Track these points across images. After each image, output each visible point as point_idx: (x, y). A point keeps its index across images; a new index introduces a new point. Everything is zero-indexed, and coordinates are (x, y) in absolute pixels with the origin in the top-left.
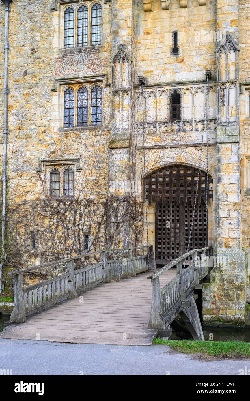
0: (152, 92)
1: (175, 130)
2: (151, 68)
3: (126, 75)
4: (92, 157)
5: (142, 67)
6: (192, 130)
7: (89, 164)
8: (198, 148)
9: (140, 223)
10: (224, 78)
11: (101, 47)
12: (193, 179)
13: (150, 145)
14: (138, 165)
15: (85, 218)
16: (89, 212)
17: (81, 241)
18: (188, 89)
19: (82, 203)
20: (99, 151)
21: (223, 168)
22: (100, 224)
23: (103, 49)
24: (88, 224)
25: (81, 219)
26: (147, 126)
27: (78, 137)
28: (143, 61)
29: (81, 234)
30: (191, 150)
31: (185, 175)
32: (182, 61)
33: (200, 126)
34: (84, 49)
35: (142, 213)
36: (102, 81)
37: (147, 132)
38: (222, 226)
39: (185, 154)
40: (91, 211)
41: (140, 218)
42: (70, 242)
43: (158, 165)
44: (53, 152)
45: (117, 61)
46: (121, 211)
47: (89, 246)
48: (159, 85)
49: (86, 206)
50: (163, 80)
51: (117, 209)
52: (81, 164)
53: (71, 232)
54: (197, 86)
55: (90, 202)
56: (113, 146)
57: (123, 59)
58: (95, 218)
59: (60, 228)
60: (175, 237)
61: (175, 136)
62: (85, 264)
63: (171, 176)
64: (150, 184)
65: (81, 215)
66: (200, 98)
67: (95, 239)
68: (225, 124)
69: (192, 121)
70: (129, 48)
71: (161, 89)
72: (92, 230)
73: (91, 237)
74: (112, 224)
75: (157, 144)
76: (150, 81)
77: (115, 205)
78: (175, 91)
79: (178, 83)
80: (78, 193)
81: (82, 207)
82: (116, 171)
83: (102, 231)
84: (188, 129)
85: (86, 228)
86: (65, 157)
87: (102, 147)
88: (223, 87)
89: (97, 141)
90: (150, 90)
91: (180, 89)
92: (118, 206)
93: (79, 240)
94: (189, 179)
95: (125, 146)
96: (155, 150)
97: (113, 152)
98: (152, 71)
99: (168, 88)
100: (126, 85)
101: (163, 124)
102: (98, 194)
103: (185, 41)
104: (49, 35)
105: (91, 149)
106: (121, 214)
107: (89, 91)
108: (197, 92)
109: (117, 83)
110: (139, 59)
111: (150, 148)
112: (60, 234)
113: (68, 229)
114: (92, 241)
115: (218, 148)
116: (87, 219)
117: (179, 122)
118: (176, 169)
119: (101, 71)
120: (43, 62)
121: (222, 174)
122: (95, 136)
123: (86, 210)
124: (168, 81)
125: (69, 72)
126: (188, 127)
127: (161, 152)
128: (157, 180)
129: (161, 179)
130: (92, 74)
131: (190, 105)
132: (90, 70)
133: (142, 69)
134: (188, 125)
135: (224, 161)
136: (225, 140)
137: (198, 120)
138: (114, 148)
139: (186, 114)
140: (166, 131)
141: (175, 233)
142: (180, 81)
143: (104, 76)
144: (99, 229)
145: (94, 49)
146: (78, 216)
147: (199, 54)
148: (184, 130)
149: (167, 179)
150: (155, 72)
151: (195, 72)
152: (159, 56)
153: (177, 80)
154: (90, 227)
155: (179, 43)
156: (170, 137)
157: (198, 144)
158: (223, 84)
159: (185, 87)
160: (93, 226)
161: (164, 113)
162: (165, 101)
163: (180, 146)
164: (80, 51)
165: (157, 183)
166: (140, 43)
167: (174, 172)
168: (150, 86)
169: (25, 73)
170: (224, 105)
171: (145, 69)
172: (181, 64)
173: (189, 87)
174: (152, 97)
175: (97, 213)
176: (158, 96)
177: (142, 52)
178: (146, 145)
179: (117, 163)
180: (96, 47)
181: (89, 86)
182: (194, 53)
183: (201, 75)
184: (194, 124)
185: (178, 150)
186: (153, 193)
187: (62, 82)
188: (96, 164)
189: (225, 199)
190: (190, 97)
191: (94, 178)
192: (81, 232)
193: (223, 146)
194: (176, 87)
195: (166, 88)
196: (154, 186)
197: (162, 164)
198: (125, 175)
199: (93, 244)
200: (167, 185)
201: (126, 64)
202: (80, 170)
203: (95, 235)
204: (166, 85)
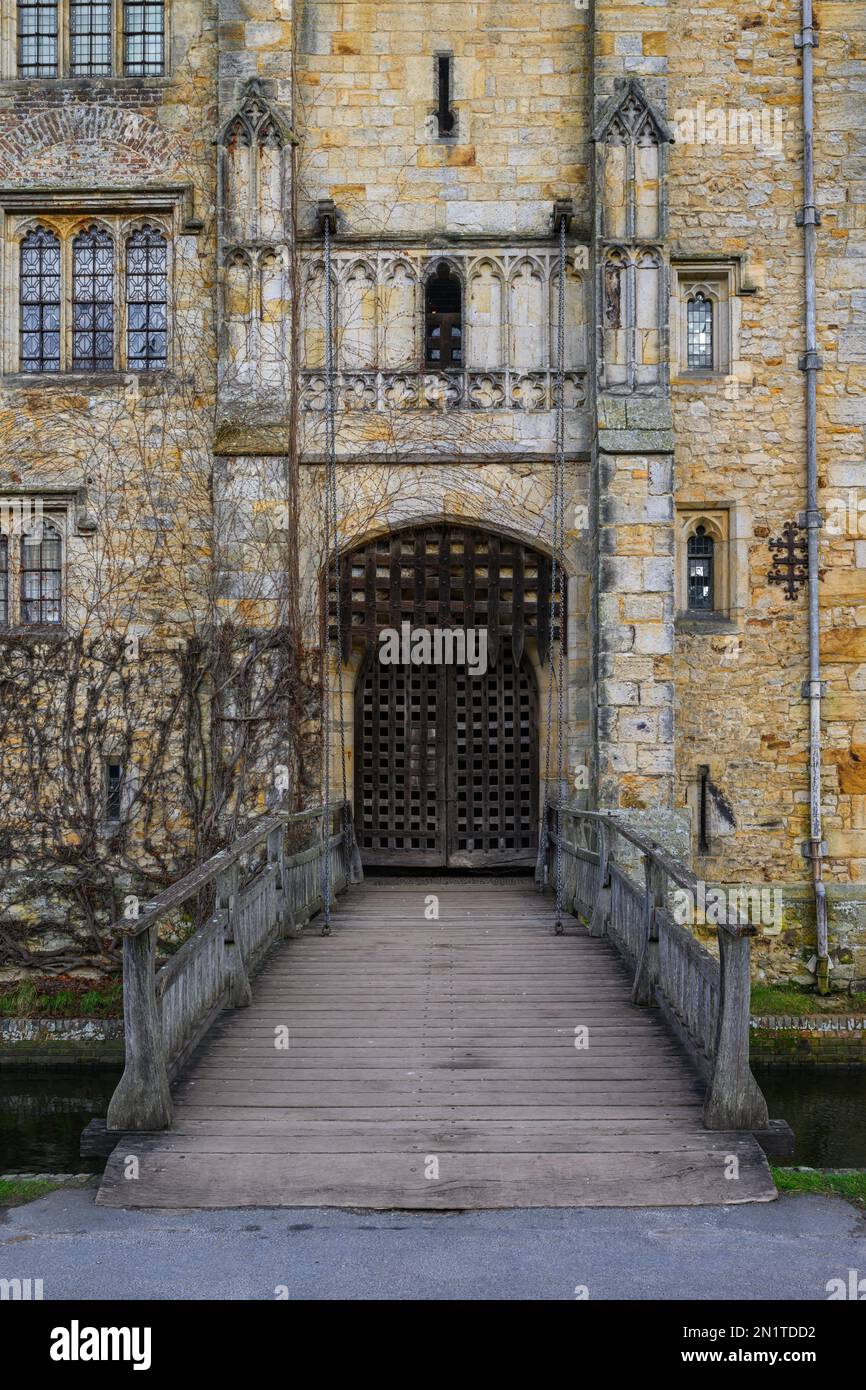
0: (360, 264)
1: (443, 404)
2: (356, 178)
3: (272, 193)
4: (135, 487)
5: (325, 170)
6: (500, 404)
7: (123, 511)
8: (518, 467)
9: (314, 725)
10: (618, 230)
11: (167, 85)
12: (494, 574)
13: (356, 450)
14: (310, 522)
15: (107, 704)
16: (125, 684)
17: (96, 788)
18: (486, 262)
19: (99, 652)
20: (161, 465)
21: (621, 537)
22: (164, 726)
23: (175, 93)
24: (123, 725)
25: (92, 710)
26: (341, 381)
27: (82, 409)
28: (327, 147)
29: (96, 762)
30: (497, 473)
31: (470, 562)
32: (470, 161)
33: (528, 394)
34: (99, 85)
35: (320, 689)
36: (168, 211)
37: (341, 406)
38: (614, 736)
39: (477, 488)
40: (130, 679)
41: (315, 705)
42: (51, 790)
43: (380, 522)
45: (240, 139)
46: (262, 682)
47: (124, 805)
48: (386, 240)
49: (111, 663)
50: (400, 221)
51: (248, 672)
52: (92, 511)
53: (54, 756)
54: (520, 253)
55: (126, 647)
56: (233, 445)
57: (263, 135)
58: (147, 707)
59: (14, 740)
60: (423, 774)
61: (442, 425)
62: (111, 869)
63: (419, 563)
64: (347, 588)
65: (93, 695)
66: (529, 295)
67: (147, 781)
68: (622, 390)
69: (500, 375)
70: (283, 96)
71: (391, 255)
72: (136, 747)
73: (134, 773)
74: (229, 727)
75: (381, 447)
76: (354, 222)
77: (239, 658)
78: (444, 265)
79: (455, 239)
80: (82, 613)
81: (99, 666)
82: (244, 535)
83: (175, 751)
84: (486, 401)
85: (112, 741)
86: (30, 482)
87: (170, 450)
88: (616, 262)
89: (154, 429)
90: (354, 256)
91: (461, 258)
92: (250, 662)
93: (87, 784)
94: (483, 573)
95: (277, 449)
96: (370, 470)
97: (232, 468)
98: (362, 188)
99: (417, 253)
100: (271, 226)
101: (401, 378)
102: (160, 619)
103: (480, 93)
105: (130, 457)
106: (262, 692)
107: (120, 243)
108: (520, 275)
109: (238, 220)
110: (313, 140)
111: (352, 462)
112: (14, 762)
113: (45, 743)
114: (136, 785)
115: (606, 469)
116: (116, 710)
117: (456, 375)
118: (436, 537)
119: (168, 172)
121: (617, 560)
122: (147, 409)
123: (114, 678)
124: (420, 226)
125: (43, 167)
126: (486, 395)
127: (393, 479)
128: (370, 574)
129: (382, 574)
130: (133, 181)
131: (494, 318)
132: (123, 167)
133: (326, 175)
134: (486, 387)
135: (624, 515)
136: (628, 441)
137: (522, 373)
138: (235, 455)
139: (481, 348)
140: (410, 406)
141: (424, 759)
142: (463, 231)
143: (180, 191)
144: (163, 743)
145: (140, 91)
146: (82, 698)
147: (527, 143)
148: (475, 406)
149: (405, 574)
150: (372, 193)
151: (512, 205)
152: (386, 136)
153: (452, 228)
154: (128, 739)
155: (457, 96)
156: (424, 425)
157: (522, 454)
158: (618, 251)
159: (480, 254)
160: (141, 732)
161: (402, 343)
162: (404, 298)
163: (458, 460)
164: (83, 92)
165: (369, 585)
166: (316, 83)
167: (431, 551)
168: (354, 243)
170: (617, 325)
171: (335, 177)
172: (465, 174)
173: (491, 253)
174: (361, 282)
175: (156, 686)
176: (381, 277)
177: (324, 118)
178: (341, 450)
179: (247, 508)
180: (147, 82)
181: (118, 226)
182: (511, 137)
183: (535, 216)
184: (507, 384)
185: (451, 472)
186: (355, 621)
187: (17, 202)
188: (148, 511)
189: (626, 645)
190: (495, 291)
191: (142, 560)
192: (94, 754)
193: (621, 462)
194: (446, 253)
195: (413, 253)
196: (359, 597)
197: (393, 518)
198: (275, 553)
199: (140, 797)
200: (406, 594)
201: (272, 155)
202: (87, 530)
203: (146, 765)
204: (413, 240)
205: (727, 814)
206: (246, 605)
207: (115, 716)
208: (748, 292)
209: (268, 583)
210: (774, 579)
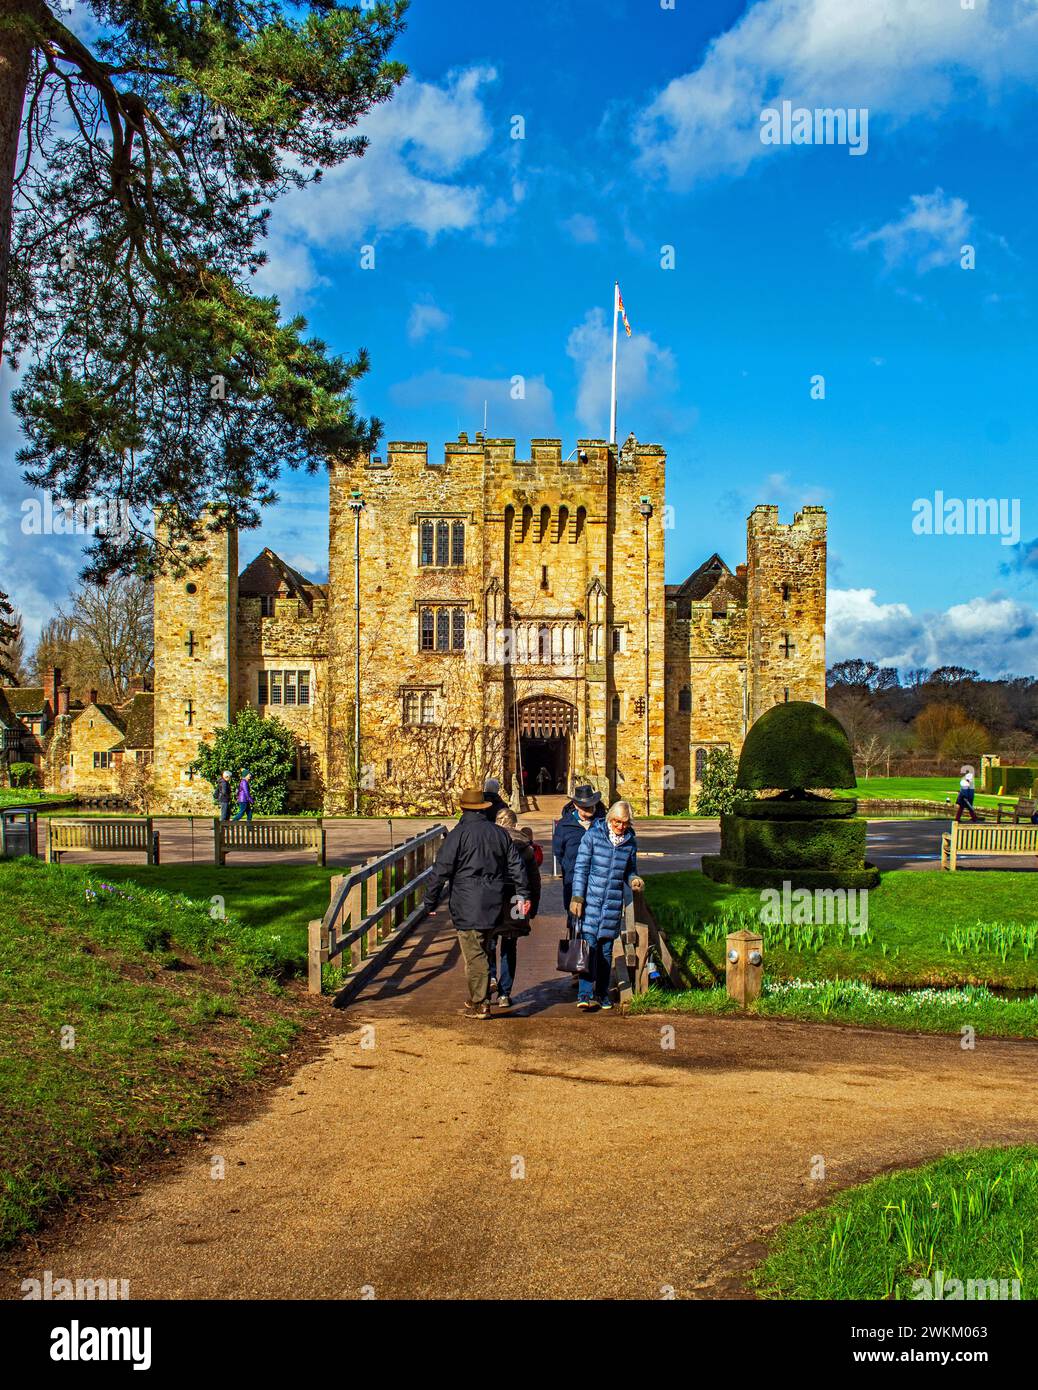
0: (524, 624)
1: (544, 663)
6: (560, 663)
7: (453, 691)
8: (565, 681)
10: (593, 619)
11: (466, 570)
12: (558, 709)
15: (449, 746)
17: (445, 769)
18: (556, 624)
19: (446, 731)
22: (465, 752)
23: (468, 572)
24: (453, 751)
25: (444, 747)
27: (441, 662)
28: (515, 592)
29: (445, 762)
30: (559, 682)
31: (552, 706)
32: (552, 596)
33: (568, 660)
34: (447, 570)
36: (466, 605)
37: (516, 663)
39: (553, 686)
40: (455, 739)
42: (432, 770)
43: (526, 695)
44: (413, 677)
45: (490, 593)
47: (453, 774)
48: (529, 618)
49: (449, 733)
50: (532, 612)
52: (444, 691)
53: (434, 761)
54: (567, 621)
55: (454, 729)
56: (489, 678)
57: (497, 593)
58: (460, 746)
59: (422, 755)
61: (544, 669)
65: (445, 743)
66: (570, 633)
68: (593, 663)
71: (531, 622)
72: (457, 758)
73: (456, 765)
75: (527, 675)
76: (521, 613)
77: (491, 735)
78: (544, 624)
79: (548, 618)
80: (441, 719)
81: (446, 735)
82: (492, 702)
85: (450, 756)
86: (426, 682)
88: (591, 628)
90: (522, 622)
91: (550, 623)
93: (443, 768)
94: (555, 709)
95: (501, 679)
97: (489, 685)
98: (522, 603)
100: (498, 617)
103: (555, 577)
104: (406, 550)
105: (455, 675)
107: (451, 614)
108: (567, 627)
109: (489, 615)
110: (511, 591)
111: (518, 679)
112: (422, 761)
113: (431, 757)
114: (457, 768)
115: (588, 686)
118: (543, 699)
120: (400, 579)
121: (591, 710)
122: (460, 662)
123: (451, 738)
124: (538, 614)
125: (432, 593)
127: (531, 684)
130: (457, 597)
133: (515, 601)
135: (593, 698)
136: (594, 677)
138: (490, 681)
140: (535, 663)
142: (550, 615)
143: (470, 601)
146: (441, 744)
147: (568, 591)
149: (533, 709)
150: (526, 605)
151: (564, 608)
152: (529, 588)
153: (547, 614)
154: (454, 756)
155: (548, 578)
156: (539, 669)
157: (566, 677)
158: (592, 625)
159: (555, 621)
160: (458, 753)
161: (534, 645)
162: (534, 634)
163: (548, 679)
166: (511, 575)
167: (541, 703)
168: (522, 618)
169: (379, 589)
170: (592, 645)
171: (517, 601)
172: (551, 599)
173: (558, 621)
174: (521, 628)
176: (528, 628)
177: (514, 584)
178: (515, 676)
179: (493, 695)
181: (451, 609)
182: (563, 589)
183: (571, 611)
184: (562, 658)
185: (547, 682)
187: (422, 602)
189: (593, 732)
190: (559, 632)
192: (445, 760)
193: (592, 684)
194: (545, 621)
195: (536, 621)
197: (531, 694)
199: (457, 772)
201: (499, 598)
202: (442, 696)
204: (536, 618)
205: (622, 778)
206: (492, 721)
207: (450, 748)
208: (629, 632)
209: (498, 715)
210: (636, 712)
